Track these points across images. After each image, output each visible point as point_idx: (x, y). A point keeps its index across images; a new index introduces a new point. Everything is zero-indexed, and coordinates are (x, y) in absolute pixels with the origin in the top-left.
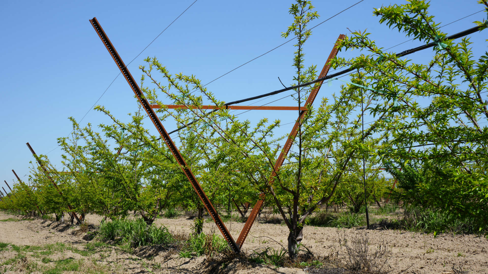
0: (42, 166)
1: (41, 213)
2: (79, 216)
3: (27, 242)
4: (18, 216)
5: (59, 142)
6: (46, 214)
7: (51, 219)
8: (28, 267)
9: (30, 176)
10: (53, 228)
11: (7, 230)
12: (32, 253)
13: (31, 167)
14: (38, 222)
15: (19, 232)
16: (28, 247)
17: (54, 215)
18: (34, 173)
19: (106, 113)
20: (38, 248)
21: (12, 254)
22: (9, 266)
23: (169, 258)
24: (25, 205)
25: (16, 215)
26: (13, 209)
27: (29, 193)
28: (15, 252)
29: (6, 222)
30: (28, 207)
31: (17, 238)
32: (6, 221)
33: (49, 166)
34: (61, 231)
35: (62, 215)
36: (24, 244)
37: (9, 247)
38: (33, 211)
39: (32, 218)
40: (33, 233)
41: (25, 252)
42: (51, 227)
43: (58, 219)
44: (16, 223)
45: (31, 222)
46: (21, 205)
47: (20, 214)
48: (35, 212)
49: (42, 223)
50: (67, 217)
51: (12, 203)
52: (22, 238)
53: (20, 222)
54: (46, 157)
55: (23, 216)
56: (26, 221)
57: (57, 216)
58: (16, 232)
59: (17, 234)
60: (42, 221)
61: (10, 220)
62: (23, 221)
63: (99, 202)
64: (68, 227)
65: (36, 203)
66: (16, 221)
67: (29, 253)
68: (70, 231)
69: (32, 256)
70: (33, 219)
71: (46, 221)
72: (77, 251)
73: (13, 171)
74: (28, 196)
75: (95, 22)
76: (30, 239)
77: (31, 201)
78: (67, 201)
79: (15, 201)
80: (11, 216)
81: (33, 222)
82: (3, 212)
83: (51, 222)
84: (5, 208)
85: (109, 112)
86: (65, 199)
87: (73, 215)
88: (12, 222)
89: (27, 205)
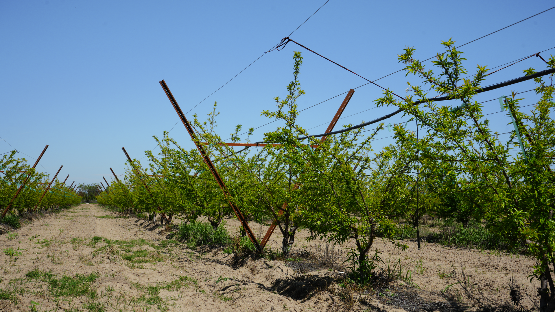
0: (135, 169)
1: (137, 211)
2: (168, 217)
3: (118, 238)
4: (115, 213)
5: (146, 154)
6: (142, 213)
7: (145, 218)
8: (113, 252)
9: (126, 176)
10: (145, 227)
11: (103, 227)
12: (119, 246)
13: (127, 168)
14: (132, 220)
15: (113, 229)
16: (117, 241)
17: (147, 214)
18: (129, 174)
19: (174, 143)
20: (125, 242)
21: (104, 244)
22: (101, 251)
23: (217, 253)
24: (122, 202)
25: (113, 212)
26: (111, 205)
27: (125, 191)
28: (106, 244)
29: (103, 219)
30: (124, 205)
31: (111, 234)
32: (103, 217)
33: (141, 170)
34: (150, 230)
35: (154, 215)
36: (115, 239)
37: (102, 240)
38: (129, 209)
39: (128, 215)
40: (124, 230)
41: (114, 244)
42: (143, 226)
43: (151, 218)
44: (112, 220)
45: (127, 220)
46: (117, 202)
47: (117, 211)
48: (131, 210)
49: (136, 222)
50: (157, 217)
51: (110, 199)
52: (115, 234)
53: (115, 220)
54: (139, 162)
55: (120, 214)
56: (122, 219)
57: (150, 215)
58: (110, 229)
59: (112, 231)
60: (137, 219)
61: (107, 217)
62: (119, 219)
63: (178, 207)
64: (157, 226)
65: (132, 201)
66: (112, 219)
67: (117, 245)
68: (157, 230)
69: (119, 247)
70: (128, 217)
71: (140, 220)
72: (153, 245)
73: (111, 169)
74: (124, 194)
75: (163, 83)
76: (121, 235)
77: (127, 199)
78: (156, 203)
79: (113, 197)
80: (109, 213)
81: (128, 220)
82: (102, 207)
83: (144, 221)
84: (103, 203)
85: (176, 143)
86: (155, 201)
87: (163, 217)
88: (108, 219)
89: (124, 202)
